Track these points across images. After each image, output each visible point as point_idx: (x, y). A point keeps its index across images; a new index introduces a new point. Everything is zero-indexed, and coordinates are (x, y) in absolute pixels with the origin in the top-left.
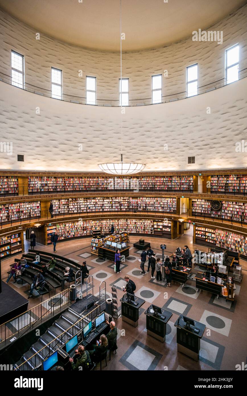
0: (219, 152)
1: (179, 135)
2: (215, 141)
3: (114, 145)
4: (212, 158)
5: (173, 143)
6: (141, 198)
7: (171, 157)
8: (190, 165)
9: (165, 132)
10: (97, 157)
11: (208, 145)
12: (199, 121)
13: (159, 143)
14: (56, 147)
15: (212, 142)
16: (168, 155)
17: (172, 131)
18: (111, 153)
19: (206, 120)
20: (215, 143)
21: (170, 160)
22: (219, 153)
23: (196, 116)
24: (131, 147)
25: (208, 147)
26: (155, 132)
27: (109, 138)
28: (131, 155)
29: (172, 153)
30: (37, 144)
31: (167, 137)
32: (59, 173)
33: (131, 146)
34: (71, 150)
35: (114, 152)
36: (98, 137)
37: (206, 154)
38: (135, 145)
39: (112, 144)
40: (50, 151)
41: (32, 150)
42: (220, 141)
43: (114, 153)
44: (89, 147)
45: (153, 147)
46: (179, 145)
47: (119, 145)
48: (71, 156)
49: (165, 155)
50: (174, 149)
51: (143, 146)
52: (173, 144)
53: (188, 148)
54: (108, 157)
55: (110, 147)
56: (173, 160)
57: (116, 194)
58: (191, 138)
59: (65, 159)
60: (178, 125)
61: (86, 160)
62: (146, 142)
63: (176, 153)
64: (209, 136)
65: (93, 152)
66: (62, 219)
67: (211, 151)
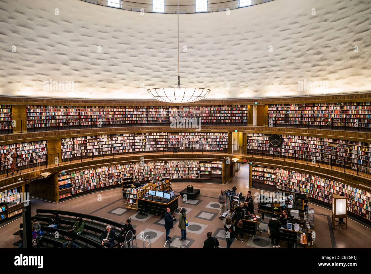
0: (278, 76)
1: (230, 54)
2: (273, 63)
3: (145, 64)
4: (270, 84)
5: (222, 64)
6: (183, 134)
7: (220, 81)
9: (211, 50)
10: (123, 79)
11: (265, 67)
12: (254, 38)
13: (204, 64)
14: (65, 64)
15: (270, 65)
16: (216, 80)
17: (221, 49)
18: (142, 75)
19: (262, 37)
20: (273, 66)
21: (218, 85)
22: (277, 77)
23: (250, 32)
24: (168, 67)
25: (265, 70)
26: (199, 50)
27: (140, 54)
28: (168, 78)
29: (220, 76)
30: (38, 58)
31: (214, 55)
32: (71, 100)
33: (168, 66)
34: (88, 69)
35: (145, 73)
36: (124, 53)
37: (262, 78)
38: (173, 65)
39: (144, 63)
40: (58, 70)
41: (30, 66)
42: (278, 64)
43: (146, 75)
44: (113, 65)
45: (197, 69)
46: (229, 67)
47: (152, 65)
48: (87, 77)
49: (211, 79)
50: (224, 72)
51: (184, 67)
52: (222, 66)
53: (240, 70)
54: (138, 80)
55: (142, 67)
56: (222, 85)
57: (151, 129)
58: (245, 59)
59: (79, 82)
60: (229, 41)
61: (108, 83)
62: (188, 61)
63: (227, 77)
64: (266, 56)
65: (118, 72)
66: (79, 165)
67: (268, 75)
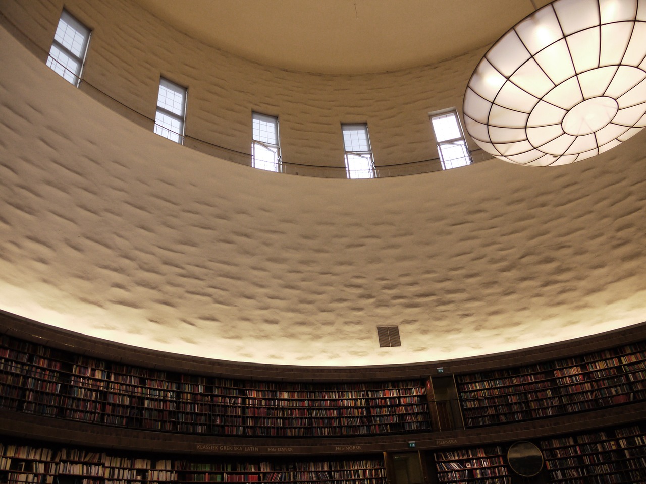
0: (467, 312)
1: (341, 264)
2: (448, 285)
3: (119, 241)
4: (452, 330)
5: (326, 284)
7: (324, 324)
8: (387, 353)
9: (296, 249)
10: (43, 261)
11: (433, 295)
12: (395, 236)
13: (279, 278)
15: (442, 289)
16: (311, 319)
17: (319, 251)
18: (106, 267)
20: (450, 292)
21: (319, 332)
22: (467, 315)
23: (383, 223)
24: (183, 268)
26: (267, 244)
27: (107, 210)
28: (180, 297)
29: (324, 311)
31: (303, 262)
33: (183, 266)
35: (114, 265)
36: (63, 190)
37: (429, 319)
38: (198, 266)
39: (115, 237)
42: (462, 286)
43: (116, 270)
45: (262, 286)
46: (342, 291)
47: (137, 249)
49: (300, 317)
50: (331, 302)
51: (227, 277)
52: (324, 287)
53: (372, 301)
54: (88, 279)
55: (106, 245)
58: (378, 276)
60: (336, 236)
62: (236, 265)
63: (340, 315)
64: (429, 272)
67: (443, 311)
